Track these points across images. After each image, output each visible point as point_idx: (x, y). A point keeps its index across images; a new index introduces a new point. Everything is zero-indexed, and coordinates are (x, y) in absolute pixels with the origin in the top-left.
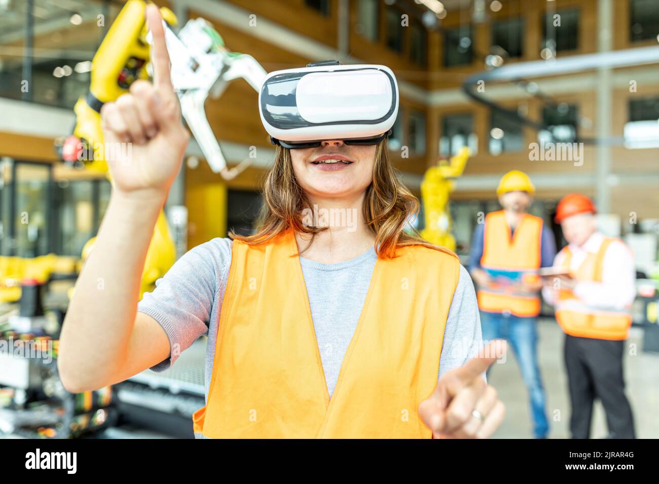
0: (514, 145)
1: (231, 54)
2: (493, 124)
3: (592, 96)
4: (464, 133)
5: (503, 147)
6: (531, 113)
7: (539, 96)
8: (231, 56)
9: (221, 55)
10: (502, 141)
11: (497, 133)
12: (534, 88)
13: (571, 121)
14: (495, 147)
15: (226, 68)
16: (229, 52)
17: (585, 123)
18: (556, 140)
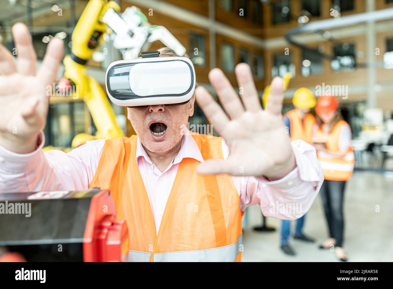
0: (317, 69)
1: (152, 26)
2: (304, 57)
3: (364, 38)
4: (287, 63)
5: (311, 71)
6: (326, 50)
7: (331, 40)
8: (152, 27)
9: (147, 27)
10: (310, 67)
11: (307, 63)
12: (328, 35)
13: (351, 53)
14: (305, 72)
15: (149, 35)
16: (151, 25)
17: (360, 54)
18: (342, 66)
